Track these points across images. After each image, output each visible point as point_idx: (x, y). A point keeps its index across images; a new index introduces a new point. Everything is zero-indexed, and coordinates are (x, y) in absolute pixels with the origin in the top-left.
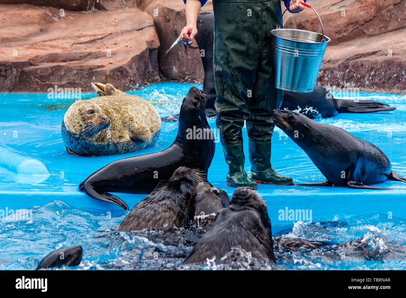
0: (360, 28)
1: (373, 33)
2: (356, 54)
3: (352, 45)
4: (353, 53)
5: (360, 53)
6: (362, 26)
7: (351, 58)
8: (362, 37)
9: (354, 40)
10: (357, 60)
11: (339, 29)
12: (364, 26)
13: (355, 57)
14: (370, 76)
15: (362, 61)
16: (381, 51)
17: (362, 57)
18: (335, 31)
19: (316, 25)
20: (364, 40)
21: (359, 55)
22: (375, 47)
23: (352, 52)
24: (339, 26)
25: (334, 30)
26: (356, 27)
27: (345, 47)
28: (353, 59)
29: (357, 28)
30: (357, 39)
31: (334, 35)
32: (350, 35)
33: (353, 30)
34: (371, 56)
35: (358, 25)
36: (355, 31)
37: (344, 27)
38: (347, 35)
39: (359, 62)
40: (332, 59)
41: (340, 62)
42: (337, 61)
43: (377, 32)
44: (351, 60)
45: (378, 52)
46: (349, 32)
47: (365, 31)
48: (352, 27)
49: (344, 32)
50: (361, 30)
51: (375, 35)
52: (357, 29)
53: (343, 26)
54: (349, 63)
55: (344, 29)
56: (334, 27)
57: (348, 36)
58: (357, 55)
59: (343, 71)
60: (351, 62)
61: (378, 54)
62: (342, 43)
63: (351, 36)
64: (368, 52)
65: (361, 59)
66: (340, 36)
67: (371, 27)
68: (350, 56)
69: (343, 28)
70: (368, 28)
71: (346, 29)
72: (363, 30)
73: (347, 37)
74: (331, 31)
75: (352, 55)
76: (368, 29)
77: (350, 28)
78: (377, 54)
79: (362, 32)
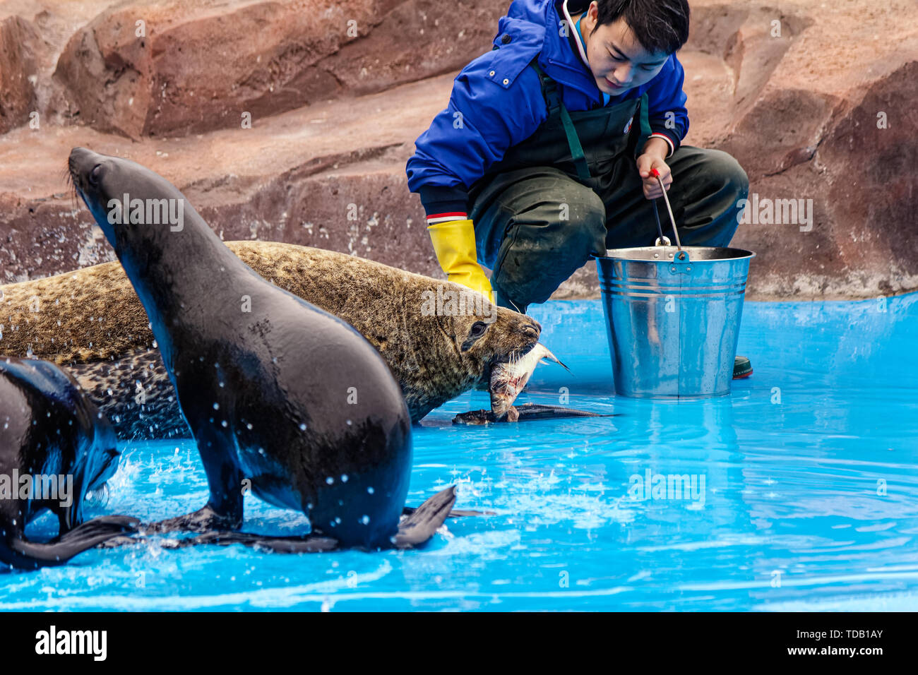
0: (325, 66)
1: (370, 84)
2: (313, 156)
3: (298, 125)
4: (304, 155)
5: (326, 154)
6: (333, 60)
7: (295, 173)
8: (333, 98)
9: (305, 108)
10: (316, 178)
11: (251, 72)
12: (339, 60)
13: (312, 167)
14: (363, 234)
15: (336, 181)
16: (400, 144)
17: (336, 166)
18: (238, 76)
19: (170, 59)
20: (342, 108)
21: (323, 159)
22: (381, 132)
23: (299, 152)
24: (251, 59)
25: (234, 74)
26: (312, 62)
27: (273, 133)
28: (304, 175)
29: (314, 66)
30: (317, 103)
31: (235, 93)
32: (288, 89)
33: (299, 75)
34: (367, 163)
35: (318, 57)
36: (309, 75)
37: (270, 64)
38: (279, 89)
39: (325, 185)
40: (232, 175)
41: (258, 187)
42: (249, 181)
43: (386, 78)
44: (295, 179)
45: (388, 150)
46: (288, 78)
47: (343, 78)
48: (299, 63)
49: (272, 80)
50: (328, 71)
51: (377, 90)
52: (315, 70)
53: (267, 59)
54: (289, 187)
55: (270, 71)
56: (236, 64)
57: (285, 94)
58: (315, 161)
59: (267, 218)
60: (299, 183)
61: (389, 154)
62: (265, 120)
63: (295, 94)
64: (353, 149)
65: (329, 175)
66: (257, 94)
67: (363, 60)
68: (294, 166)
69: (264, 67)
70: (354, 64)
71: (277, 70)
72: (337, 72)
73: (280, 99)
74: (227, 78)
75: (299, 163)
76: (353, 70)
77: (292, 67)
78: (385, 157)
79: (331, 79)
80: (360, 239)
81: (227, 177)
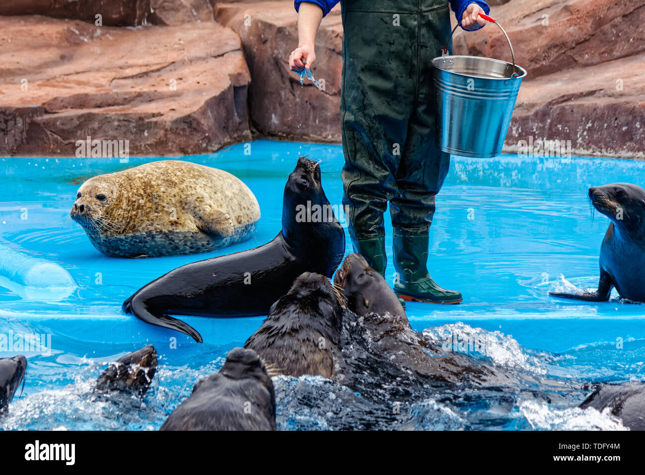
0: (569, 53)
1: (589, 62)
2: (563, 94)
3: (556, 80)
4: (558, 94)
5: (568, 93)
6: (572, 51)
7: (554, 102)
8: (572, 68)
9: (559, 72)
10: (564, 104)
11: (535, 56)
12: (575, 51)
13: (562, 99)
14: (584, 130)
15: (573, 106)
16: (602, 90)
17: (573, 99)
18: (529, 58)
19: (499, 49)
20: (576, 73)
21: (567, 96)
22: (594, 84)
23: (556, 92)
24: (535, 50)
25: (527, 56)
26: (563, 51)
27: (544, 84)
28: (558, 103)
29: (564, 53)
30: (565, 70)
31: (527, 65)
32: (553, 64)
33: (557, 57)
34: (587, 98)
35: (566, 49)
36: (561, 57)
37: (543, 52)
38: (547, 64)
39: (567, 107)
40: (525, 102)
41: (537, 108)
42: (533, 105)
43: (597, 59)
44: (554, 104)
45: (597, 92)
46: (552, 59)
47: (577, 59)
48: (557, 52)
49: (544, 59)
50: (570, 56)
51: (592, 65)
52: (564, 55)
54: (551, 108)
55: (544, 55)
56: (528, 52)
57: (550, 66)
58: (563, 96)
59: (541, 122)
60: (555, 107)
61: (597, 94)
62: (540, 78)
63: (554, 67)
64: (581, 91)
65: (569, 103)
66: (538, 66)
67: (586, 51)
68: (554, 98)
69: (541, 53)
70: (582, 53)
71: (547, 55)
72: (574, 56)
73: (548, 68)
74: (524, 58)
75: (556, 97)
76: (581, 55)
77: (554, 54)
78: (595, 95)
79: (571, 59)
80: (583, 132)
81: (523, 103)
